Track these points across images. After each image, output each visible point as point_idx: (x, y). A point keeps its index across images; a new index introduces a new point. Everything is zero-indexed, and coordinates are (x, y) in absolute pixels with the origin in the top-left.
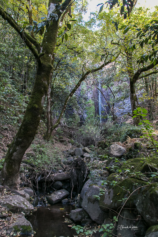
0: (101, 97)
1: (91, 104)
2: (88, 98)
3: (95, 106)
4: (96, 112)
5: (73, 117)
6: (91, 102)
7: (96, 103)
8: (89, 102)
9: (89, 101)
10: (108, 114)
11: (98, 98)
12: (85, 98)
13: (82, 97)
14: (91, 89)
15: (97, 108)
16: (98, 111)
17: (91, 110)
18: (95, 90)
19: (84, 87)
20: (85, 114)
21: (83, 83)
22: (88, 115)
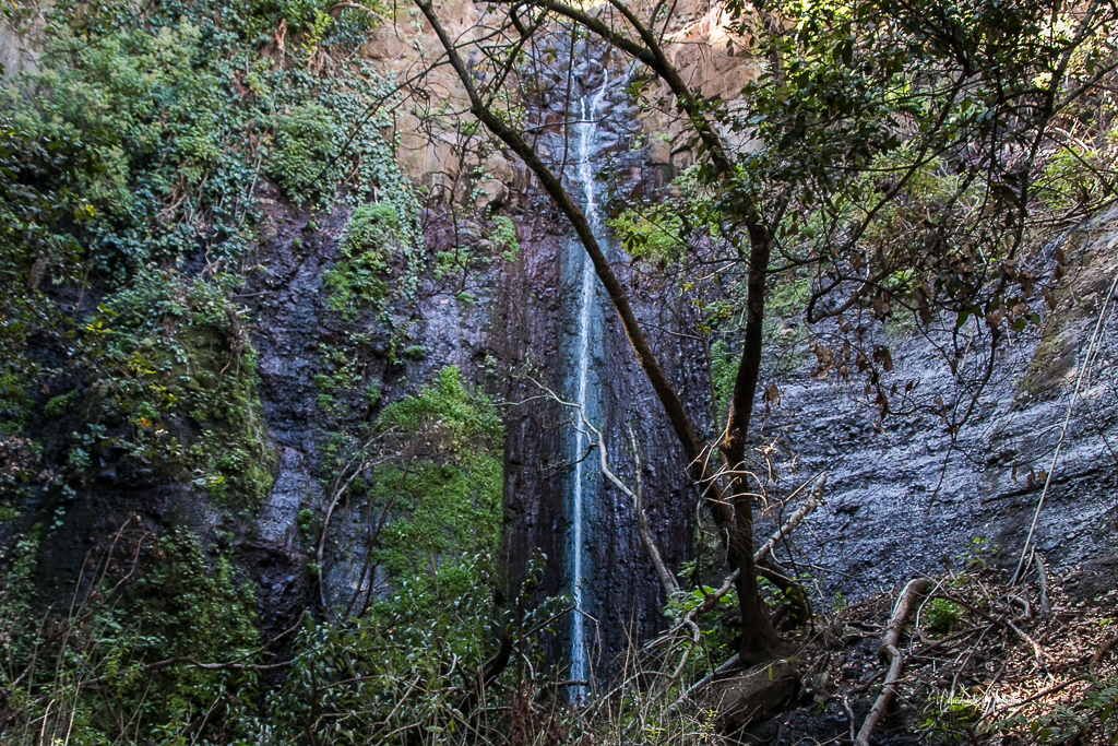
0: (597, 363)
1: (447, 434)
2: (417, 357)
3: (511, 465)
4: (521, 540)
5: (150, 592)
6: (460, 408)
7: (535, 426)
8: (423, 410)
9: (427, 394)
10: (673, 562)
11: (558, 369)
12: (379, 356)
13: (336, 338)
14: (478, 250)
15: (542, 488)
16: (557, 531)
17: (451, 508)
18: (532, 272)
19: (374, 221)
20: (354, 560)
21: (382, 176)
22: (397, 572)
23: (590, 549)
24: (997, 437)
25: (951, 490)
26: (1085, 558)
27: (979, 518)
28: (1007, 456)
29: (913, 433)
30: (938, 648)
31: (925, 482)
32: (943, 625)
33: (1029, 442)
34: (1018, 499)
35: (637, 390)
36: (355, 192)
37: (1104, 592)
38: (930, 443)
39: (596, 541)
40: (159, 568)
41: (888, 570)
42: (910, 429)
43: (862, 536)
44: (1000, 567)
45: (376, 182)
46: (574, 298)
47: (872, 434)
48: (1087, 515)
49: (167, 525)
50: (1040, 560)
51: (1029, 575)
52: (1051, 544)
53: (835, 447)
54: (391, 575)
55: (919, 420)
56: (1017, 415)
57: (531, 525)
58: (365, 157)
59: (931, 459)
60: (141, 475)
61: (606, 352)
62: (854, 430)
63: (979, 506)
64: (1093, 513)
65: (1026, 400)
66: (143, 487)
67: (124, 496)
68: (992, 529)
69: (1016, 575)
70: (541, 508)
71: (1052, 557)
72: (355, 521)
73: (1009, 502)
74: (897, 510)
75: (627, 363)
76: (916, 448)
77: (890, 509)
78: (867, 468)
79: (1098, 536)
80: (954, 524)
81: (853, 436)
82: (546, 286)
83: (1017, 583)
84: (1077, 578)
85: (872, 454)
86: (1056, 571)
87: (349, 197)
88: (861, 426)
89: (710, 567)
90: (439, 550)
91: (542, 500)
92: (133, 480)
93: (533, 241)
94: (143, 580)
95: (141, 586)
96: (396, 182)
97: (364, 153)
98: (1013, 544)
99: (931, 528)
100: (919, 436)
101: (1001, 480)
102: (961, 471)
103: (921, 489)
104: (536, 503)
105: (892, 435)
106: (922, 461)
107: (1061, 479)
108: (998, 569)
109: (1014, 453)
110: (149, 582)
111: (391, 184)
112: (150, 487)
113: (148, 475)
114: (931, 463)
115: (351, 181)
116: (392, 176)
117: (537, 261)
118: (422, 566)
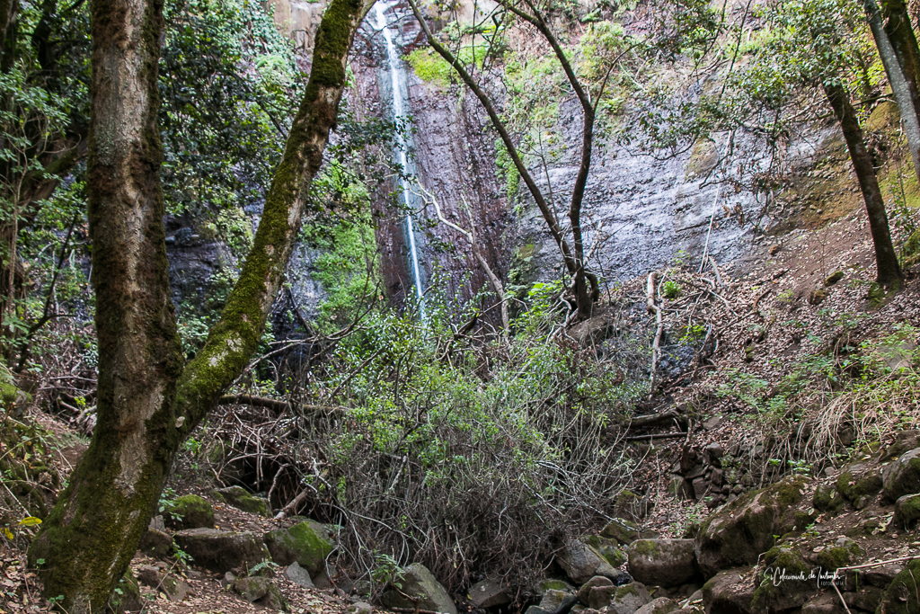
3: (376, 217)
16: (403, 254)
17: (352, 245)
18: (364, 93)
19: (276, 68)
20: (304, 280)
21: (267, 35)
22: (330, 285)
23: (423, 264)
24: (680, 197)
25: (658, 225)
26: (735, 258)
27: (676, 239)
28: (687, 207)
29: (632, 195)
30: (676, 305)
31: (643, 222)
32: (672, 294)
33: (698, 200)
34: (695, 229)
35: (439, 167)
36: (253, 47)
37: (747, 274)
38: (643, 200)
39: (426, 259)
40: (219, 292)
41: (629, 268)
42: (630, 193)
43: (612, 251)
44: (691, 264)
45: (264, 39)
46: (390, 109)
47: (609, 195)
48: (733, 237)
49: (217, 267)
50: (712, 260)
51: (707, 268)
52: (716, 252)
53: (590, 203)
54: (327, 287)
55: (635, 187)
56: (689, 184)
57: (390, 252)
58: (255, 22)
59: (644, 209)
60: (192, 239)
61: (415, 143)
62: (599, 194)
63: (675, 233)
64: (735, 236)
65: (694, 177)
66: (194, 246)
67: (183, 251)
68: (683, 246)
69: (701, 267)
70: (394, 242)
71: (718, 258)
72: (299, 257)
73: (691, 230)
74: (629, 237)
75: (430, 150)
76: (635, 203)
77: (626, 236)
78: (610, 215)
79: (740, 247)
80: (662, 243)
81: (599, 197)
82: (373, 102)
83: (702, 272)
84: (733, 268)
85: (611, 207)
86: (721, 265)
87: (250, 51)
88: (602, 192)
89: (527, 272)
90: (350, 271)
91: (393, 237)
92: (188, 242)
93: (361, 72)
94: (212, 299)
95: (211, 303)
96: (277, 38)
97: (253, 20)
98: (696, 252)
99: (649, 245)
100: (636, 196)
101: (685, 219)
102: (662, 215)
103: (641, 225)
104: (390, 239)
105: (620, 196)
106: (639, 210)
107: (718, 218)
108: (690, 266)
109: (691, 205)
110: (216, 300)
111: (274, 40)
112: (200, 245)
113: (198, 239)
114: (645, 211)
115: (249, 39)
116: (274, 35)
117: (365, 86)
118: (342, 280)
